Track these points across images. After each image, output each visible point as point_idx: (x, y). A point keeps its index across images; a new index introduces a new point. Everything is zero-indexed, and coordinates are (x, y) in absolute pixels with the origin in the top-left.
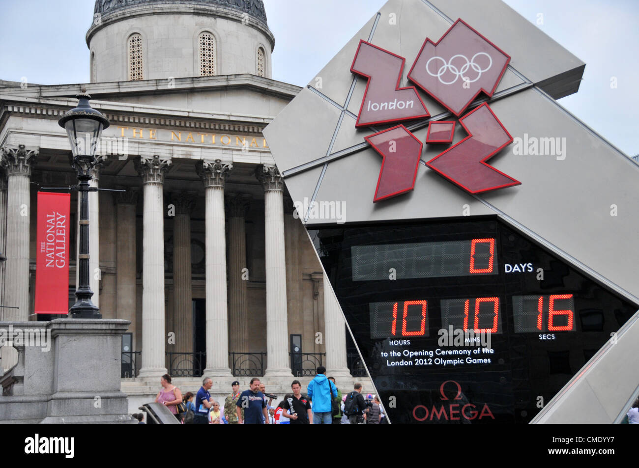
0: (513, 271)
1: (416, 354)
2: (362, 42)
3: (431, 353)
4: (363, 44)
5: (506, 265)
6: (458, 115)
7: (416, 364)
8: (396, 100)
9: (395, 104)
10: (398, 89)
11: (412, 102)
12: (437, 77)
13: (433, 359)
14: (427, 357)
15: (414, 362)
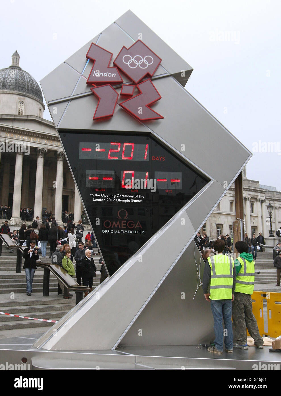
0: (156, 160)
1: (107, 196)
2: (92, 44)
3: (115, 196)
4: (93, 45)
5: (153, 157)
6: (136, 83)
7: (107, 201)
8: (107, 72)
9: (107, 74)
10: (109, 67)
11: (115, 74)
12: (128, 65)
13: (115, 199)
14: (113, 198)
15: (106, 200)
